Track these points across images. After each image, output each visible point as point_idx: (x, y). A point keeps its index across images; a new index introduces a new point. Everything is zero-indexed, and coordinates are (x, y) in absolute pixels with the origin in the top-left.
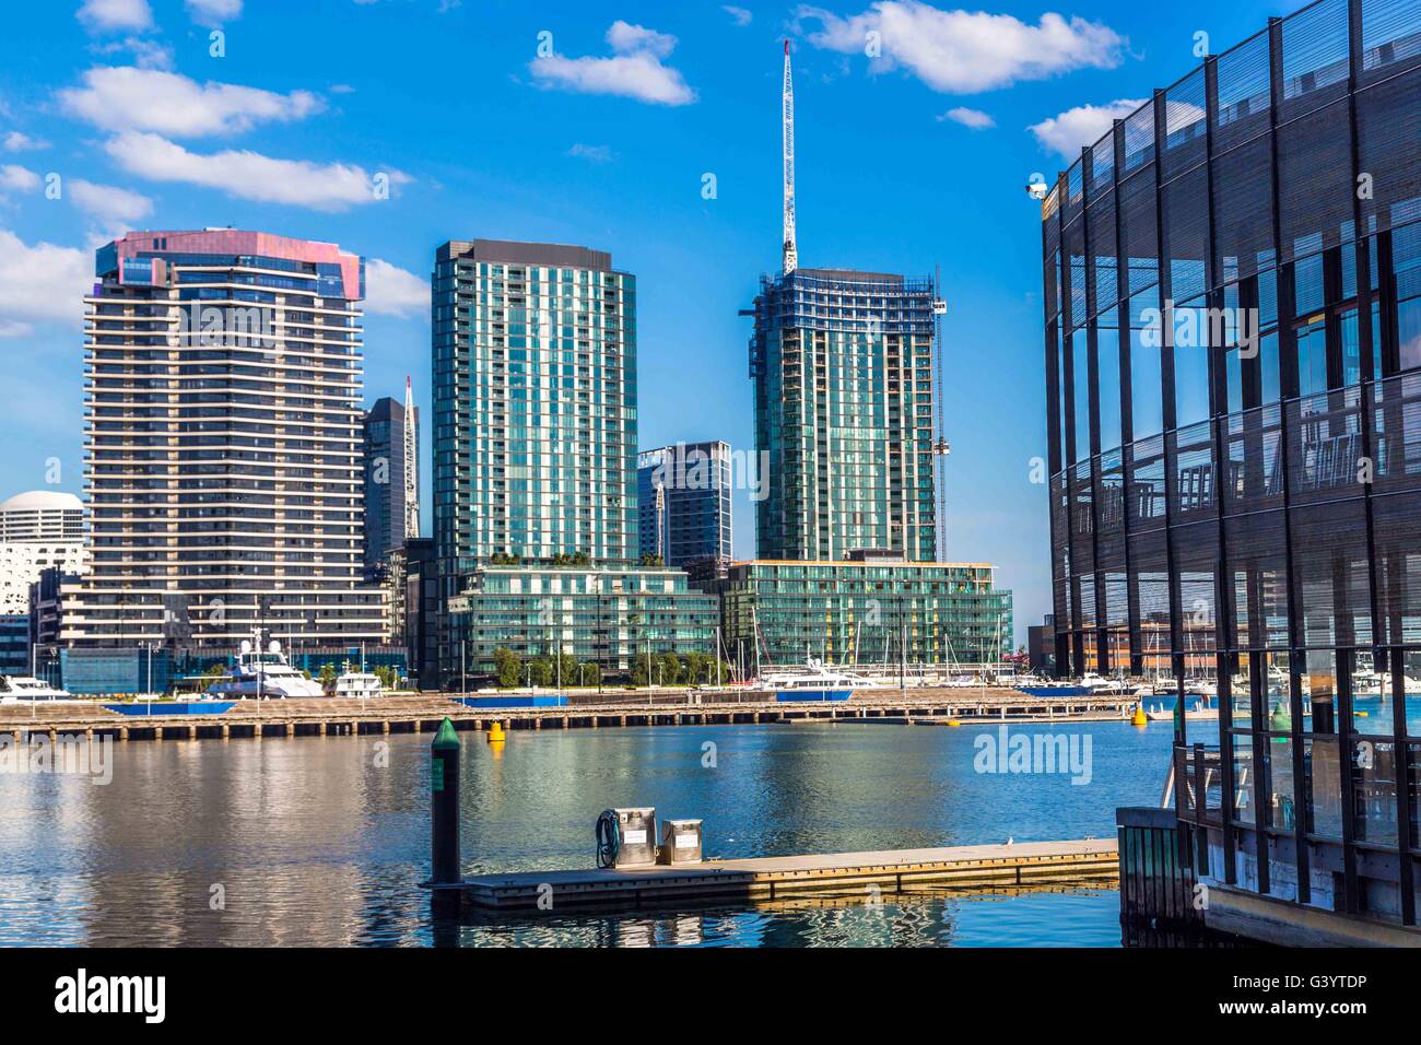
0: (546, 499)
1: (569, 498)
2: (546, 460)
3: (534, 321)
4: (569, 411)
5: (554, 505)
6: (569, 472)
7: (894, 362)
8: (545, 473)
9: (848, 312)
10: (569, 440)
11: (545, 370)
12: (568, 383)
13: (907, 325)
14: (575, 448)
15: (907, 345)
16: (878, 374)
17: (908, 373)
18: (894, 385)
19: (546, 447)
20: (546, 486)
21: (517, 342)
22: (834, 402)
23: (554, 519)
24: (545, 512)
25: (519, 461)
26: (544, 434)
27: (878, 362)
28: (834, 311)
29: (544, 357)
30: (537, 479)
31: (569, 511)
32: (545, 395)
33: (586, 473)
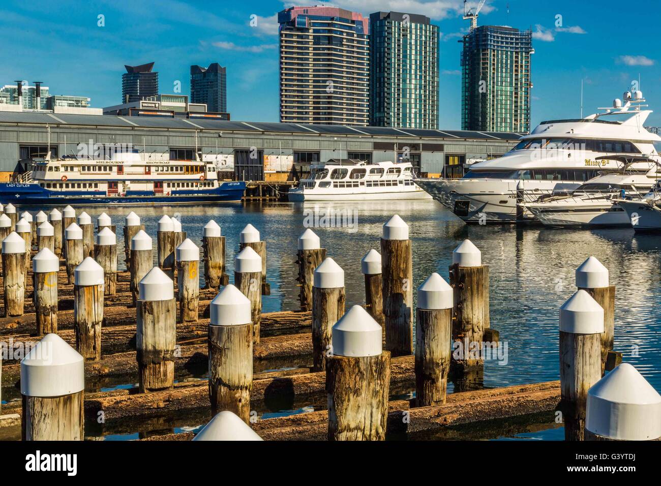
0: (413, 111)
1: (420, 111)
2: (413, 96)
3: (410, 43)
4: (421, 76)
5: (416, 113)
6: (420, 101)
7: (517, 62)
8: (413, 101)
9: (502, 43)
10: (420, 88)
11: (413, 62)
12: (421, 67)
13: (522, 48)
14: (422, 92)
15: (522, 56)
16: (512, 66)
17: (522, 66)
18: (517, 71)
19: (413, 91)
20: (413, 106)
21: (405, 51)
22: (497, 77)
23: (416, 118)
24: (413, 116)
25: (404, 96)
26: (413, 86)
27: (512, 62)
28: (498, 42)
29: (413, 57)
30: (410, 103)
31: (420, 115)
32: (413, 72)
33: (425, 101)
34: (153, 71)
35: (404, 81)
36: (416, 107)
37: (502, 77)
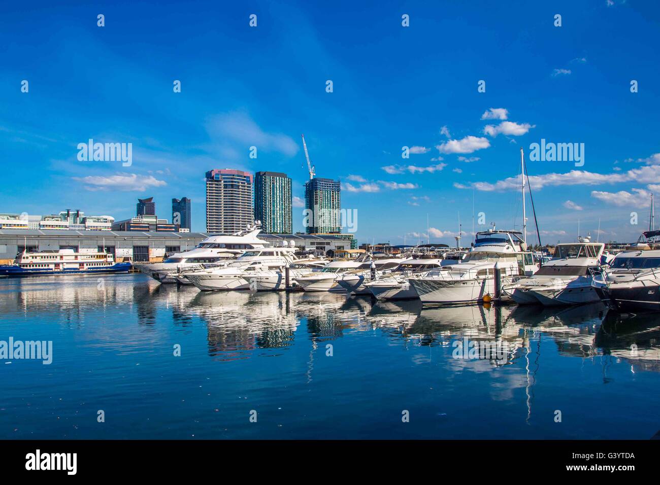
0: (279, 221)
1: (282, 221)
2: (278, 214)
3: (276, 187)
4: (282, 204)
5: (280, 223)
6: (282, 216)
7: (333, 196)
8: (278, 216)
9: (325, 186)
10: (282, 210)
11: (278, 197)
12: (282, 199)
13: (335, 189)
14: (283, 212)
15: (335, 193)
16: (330, 198)
17: (335, 198)
18: (333, 200)
19: (278, 211)
20: (278, 219)
21: (274, 191)
22: (323, 204)
23: (280, 225)
24: (278, 224)
25: (274, 214)
26: (278, 209)
27: (330, 196)
28: (323, 186)
29: (278, 194)
30: (277, 218)
31: (282, 224)
32: (278, 202)
33: (285, 216)
34: (152, 202)
35: (274, 206)
36: (280, 220)
37: (325, 204)
